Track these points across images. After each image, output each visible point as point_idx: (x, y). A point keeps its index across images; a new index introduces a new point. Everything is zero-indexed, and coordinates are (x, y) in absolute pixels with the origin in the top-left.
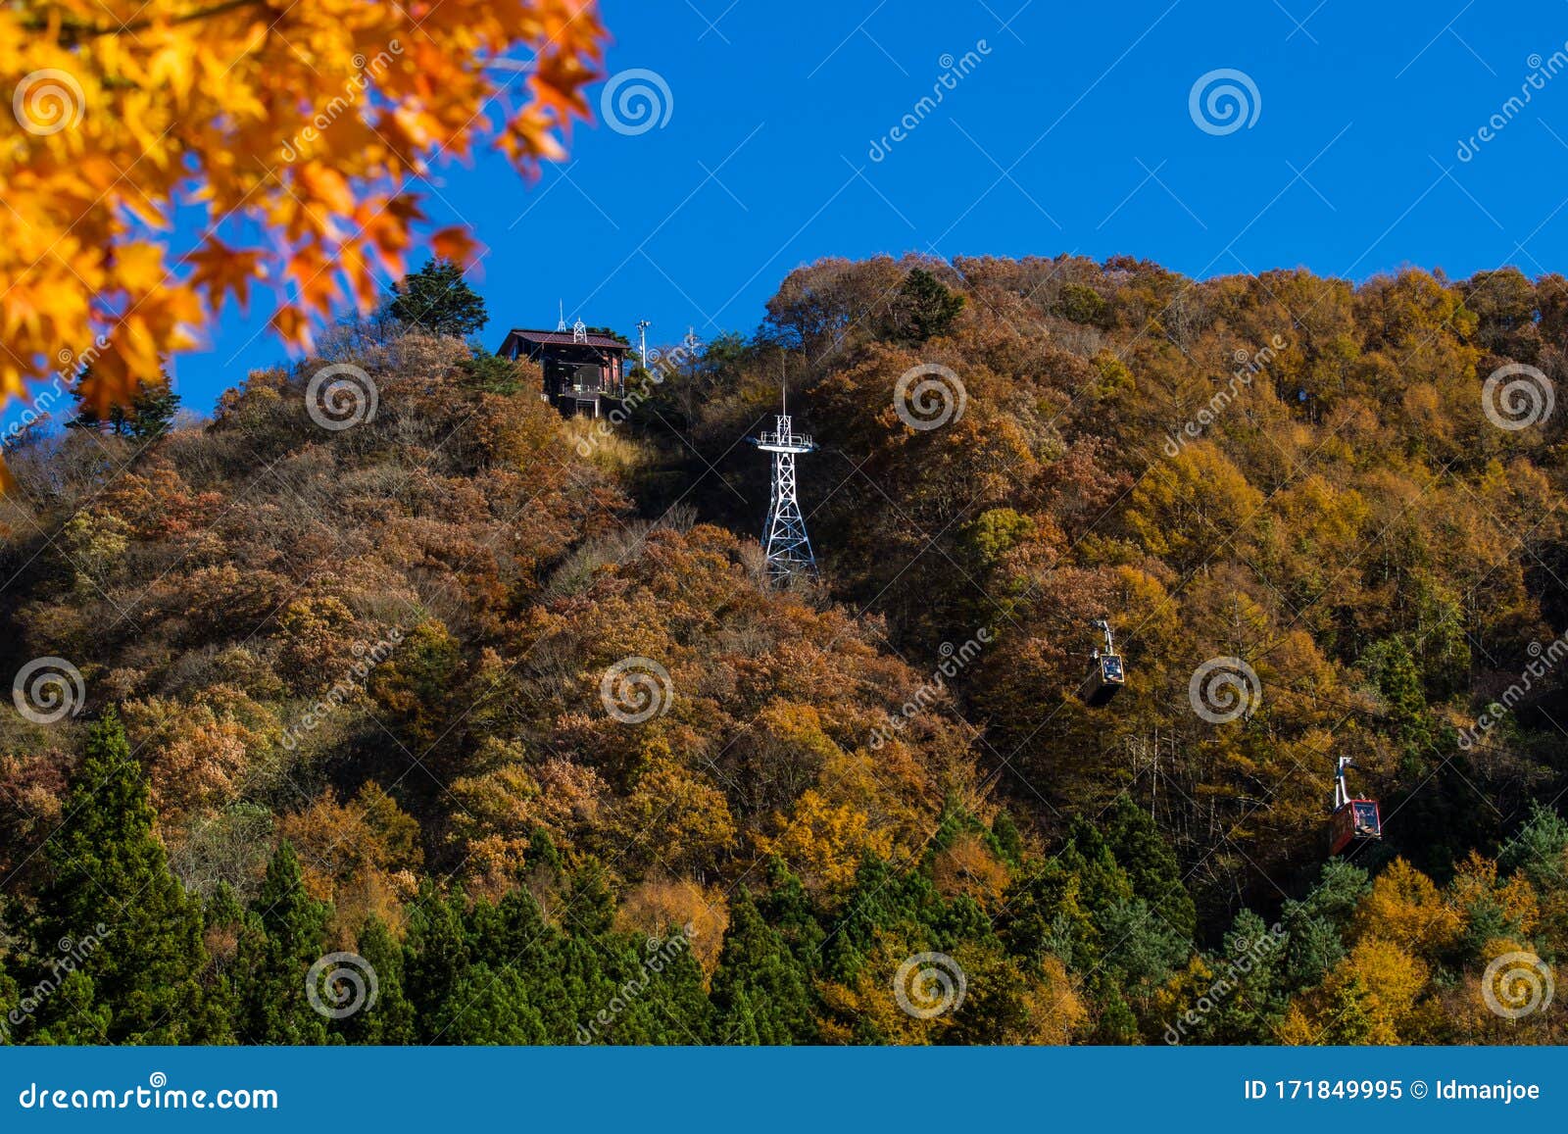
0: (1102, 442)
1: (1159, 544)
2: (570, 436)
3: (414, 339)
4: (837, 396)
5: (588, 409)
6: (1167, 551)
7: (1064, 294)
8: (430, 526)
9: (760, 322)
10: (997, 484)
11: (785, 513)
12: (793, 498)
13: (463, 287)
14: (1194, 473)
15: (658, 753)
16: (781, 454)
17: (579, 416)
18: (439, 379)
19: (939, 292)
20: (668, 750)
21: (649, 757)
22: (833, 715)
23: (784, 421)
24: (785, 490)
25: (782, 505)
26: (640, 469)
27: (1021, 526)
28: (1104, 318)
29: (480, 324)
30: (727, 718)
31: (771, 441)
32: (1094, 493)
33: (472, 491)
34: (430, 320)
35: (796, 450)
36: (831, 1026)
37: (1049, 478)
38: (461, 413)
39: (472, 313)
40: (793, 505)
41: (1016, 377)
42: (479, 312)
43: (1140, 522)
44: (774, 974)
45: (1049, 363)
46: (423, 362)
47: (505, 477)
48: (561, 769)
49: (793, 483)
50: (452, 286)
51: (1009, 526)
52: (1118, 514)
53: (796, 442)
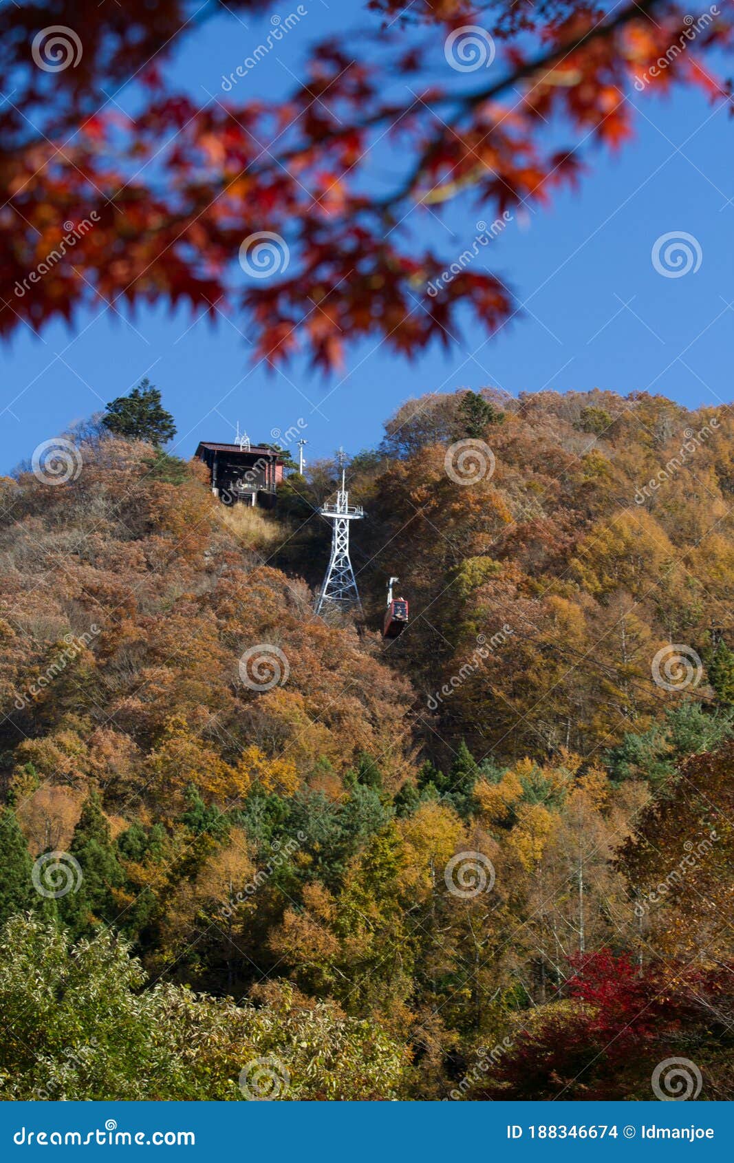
0: (576, 514)
1: (593, 584)
2: (226, 518)
3: (116, 444)
4: (396, 482)
5: (247, 500)
6: (600, 589)
7: (584, 415)
8: (92, 574)
9: (381, 440)
10: (486, 541)
11: (339, 563)
12: (346, 553)
13: (159, 407)
14: (627, 532)
15: (178, 726)
16: (339, 519)
17: (239, 505)
18: (128, 472)
19: (485, 409)
20: (185, 723)
21: (171, 730)
22: (314, 701)
23: (343, 496)
24: (341, 545)
25: (338, 558)
26: (276, 543)
27: (491, 569)
28: (609, 431)
29: (171, 436)
30: (237, 701)
31: (332, 509)
32: (551, 546)
33: (135, 549)
34: (130, 431)
35: (351, 517)
36: (121, 894)
37: (520, 535)
38: (138, 495)
39: (164, 428)
40: (346, 558)
41: (522, 466)
42: (169, 427)
43: (581, 568)
44: (89, 854)
45: (549, 456)
46: (119, 459)
47: (161, 542)
48: (106, 737)
49: (347, 541)
50: (152, 408)
51: (483, 569)
52: (565, 562)
53: (351, 511)
